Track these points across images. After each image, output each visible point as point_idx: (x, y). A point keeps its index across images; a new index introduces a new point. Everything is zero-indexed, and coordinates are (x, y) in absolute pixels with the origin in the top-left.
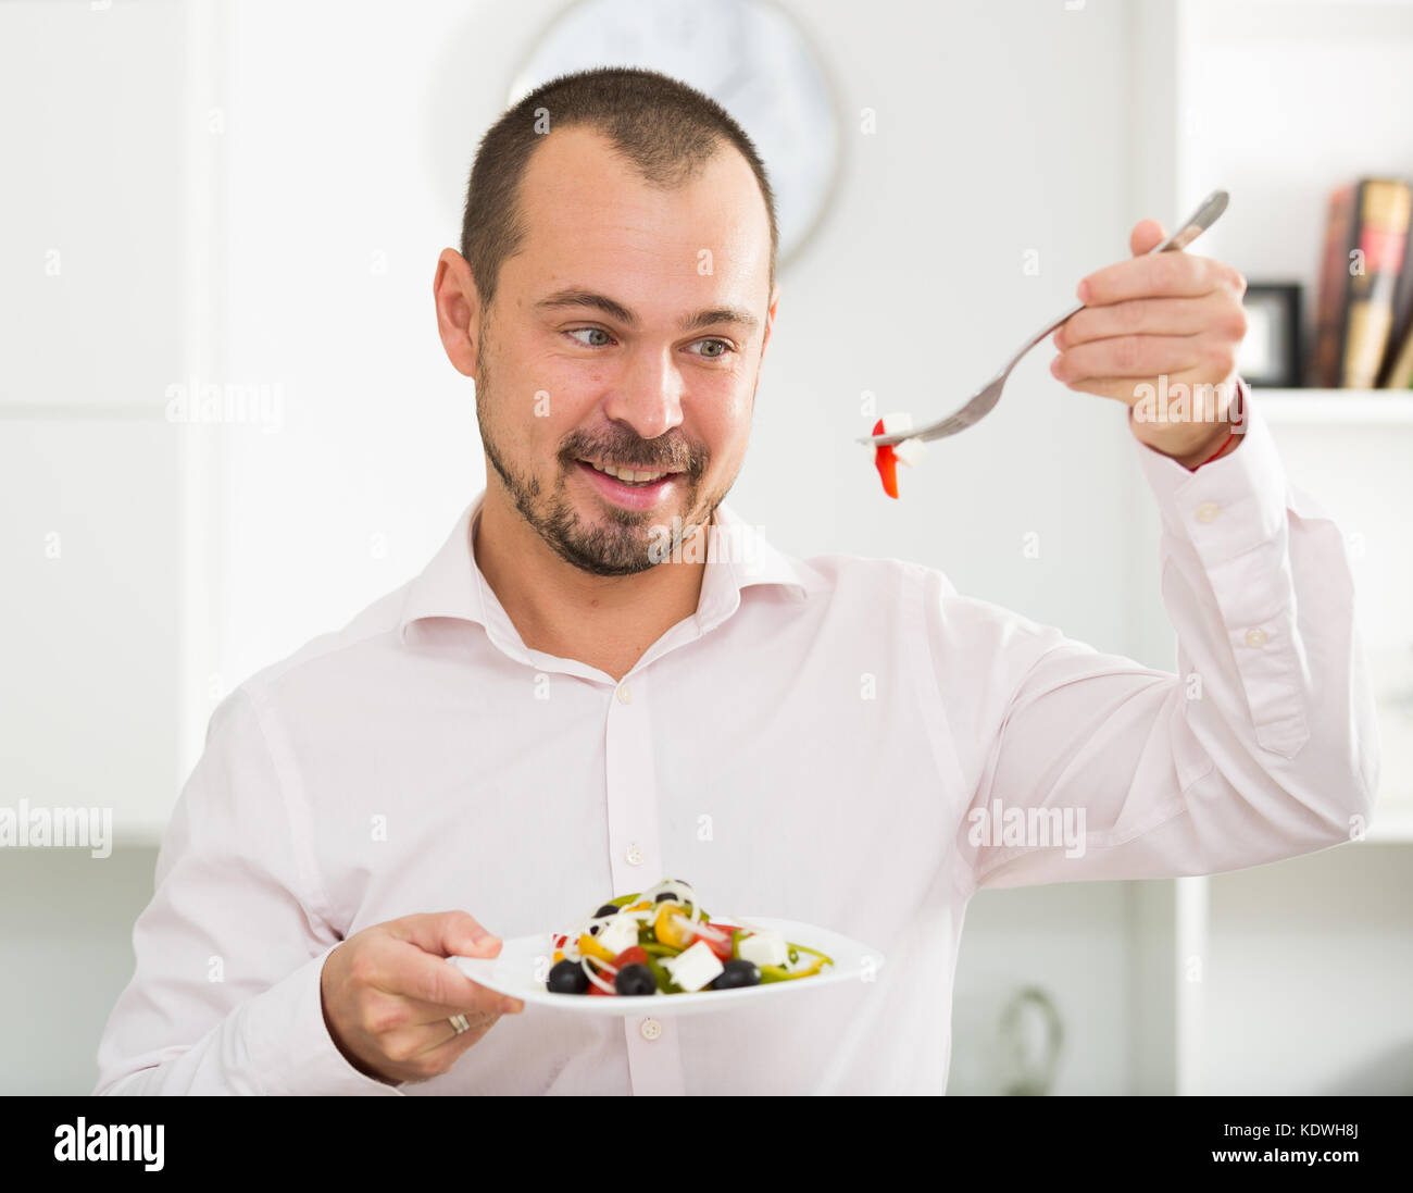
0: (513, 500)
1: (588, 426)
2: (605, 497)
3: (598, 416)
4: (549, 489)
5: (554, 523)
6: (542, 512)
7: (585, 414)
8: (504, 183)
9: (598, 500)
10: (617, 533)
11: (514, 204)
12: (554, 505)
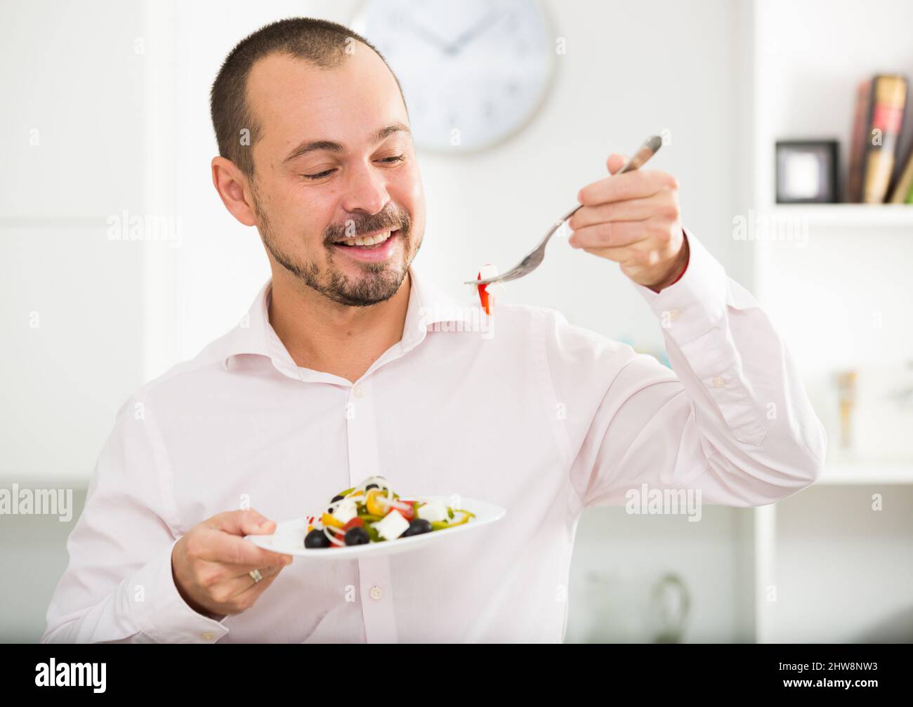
0: (302, 282)
2: (360, 260)
3: (340, 212)
4: (324, 267)
5: (334, 285)
6: (324, 282)
7: (333, 214)
8: (236, 105)
9: (356, 262)
10: (374, 279)
11: (248, 112)
12: (330, 275)
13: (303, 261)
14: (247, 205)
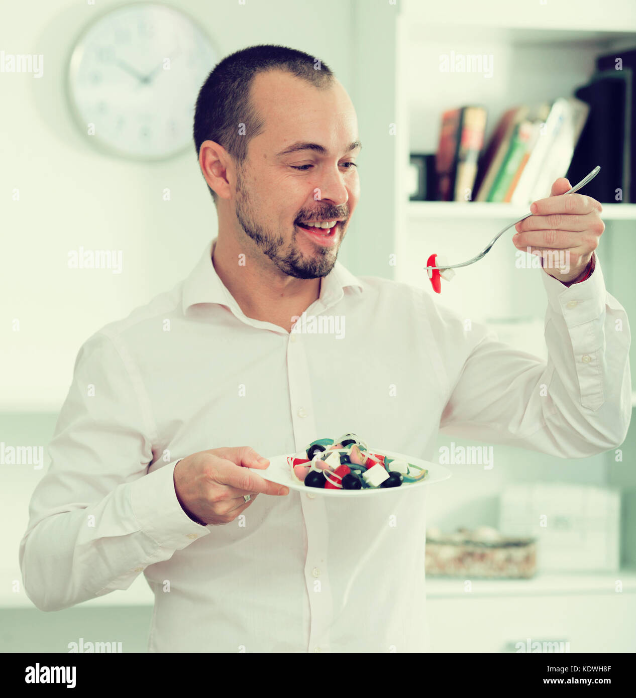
9: (312, 243)
10: (321, 259)
13: (274, 234)
14: (227, 182)
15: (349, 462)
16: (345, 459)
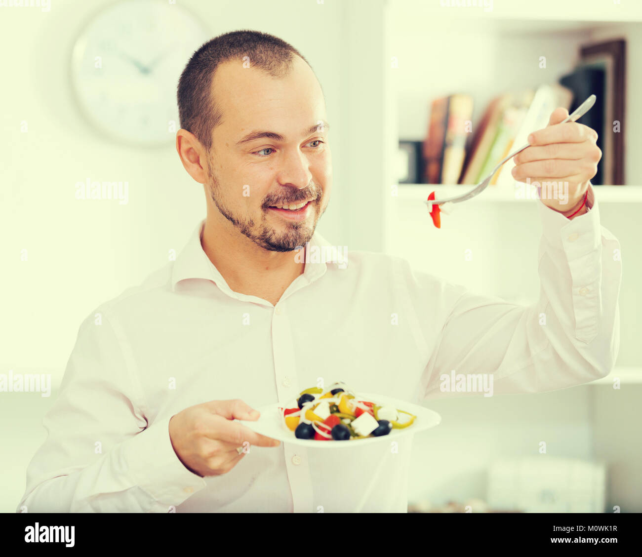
1: (272, 191)
2: (286, 219)
5: (263, 236)
9: (282, 221)
10: (294, 234)
12: (262, 229)
13: (243, 217)
14: (202, 168)
15: (338, 411)
16: (335, 409)
